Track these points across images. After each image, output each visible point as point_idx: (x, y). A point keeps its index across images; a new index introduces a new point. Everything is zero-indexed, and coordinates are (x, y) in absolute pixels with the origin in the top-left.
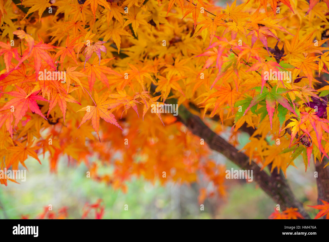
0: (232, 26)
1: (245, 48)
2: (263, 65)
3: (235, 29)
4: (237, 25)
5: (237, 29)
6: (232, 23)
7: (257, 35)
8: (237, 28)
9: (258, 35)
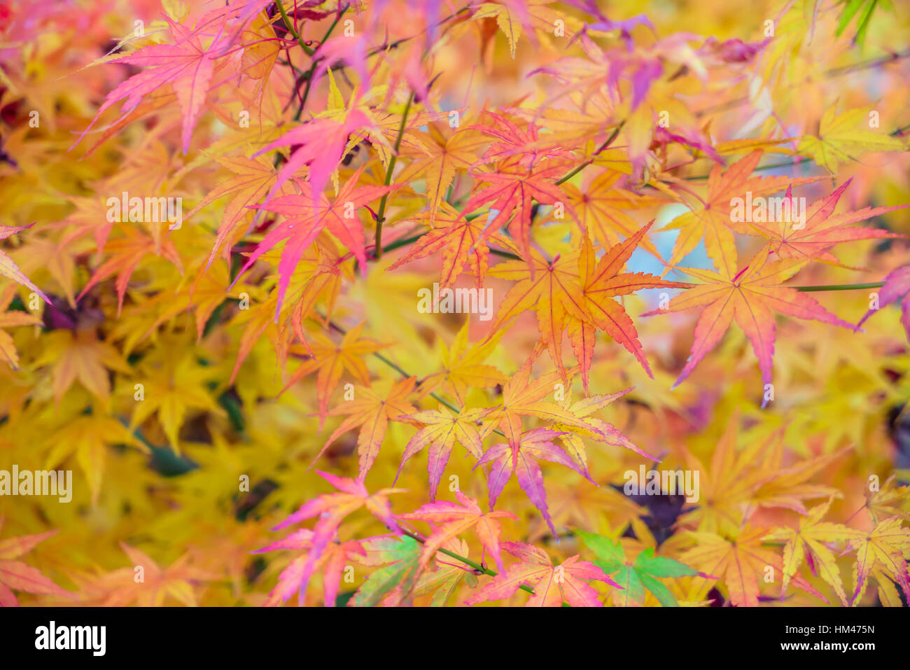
0: (436, 427)
1: (460, 510)
2: (539, 575)
3: (445, 435)
4: (455, 421)
5: (451, 437)
6: (436, 413)
7: (510, 464)
8: (452, 433)
9: (515, 462)
